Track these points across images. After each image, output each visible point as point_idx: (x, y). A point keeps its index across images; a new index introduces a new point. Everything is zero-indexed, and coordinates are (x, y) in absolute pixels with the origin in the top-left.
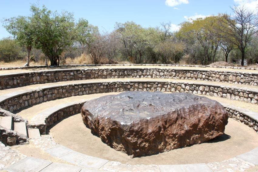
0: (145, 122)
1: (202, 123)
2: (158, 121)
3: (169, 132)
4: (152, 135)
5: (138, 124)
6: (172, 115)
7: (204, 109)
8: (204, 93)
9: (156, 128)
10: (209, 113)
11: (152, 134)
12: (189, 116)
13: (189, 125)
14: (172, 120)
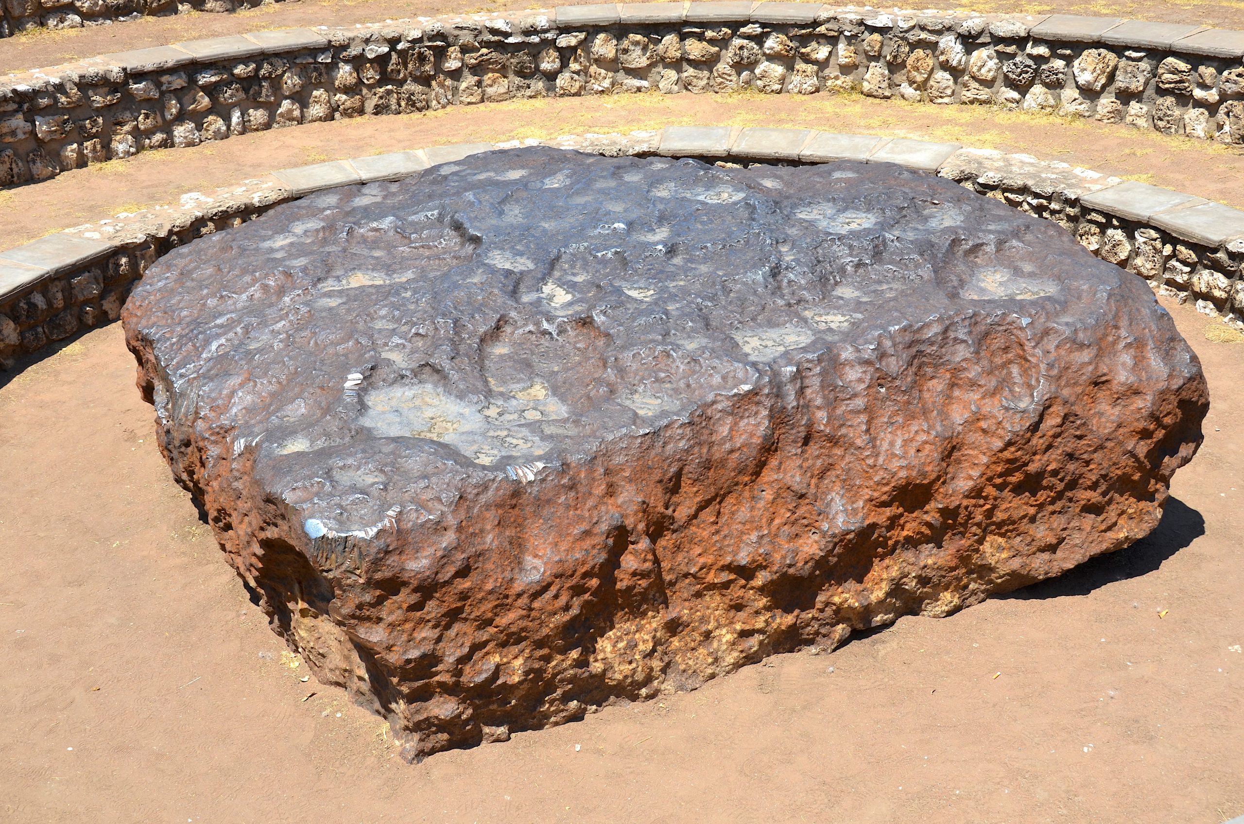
0: (498, 506)
1: (975, 473)
2: (610, 485)
3: (698, 550)
4: (556, 597)
5: (439, 527)
6: (729, 420)
7: (1006, 349)
8: (1107, 102)
9: (588, 543)
10: (1042, 390)
11: (553, 590)
12: (869, 422)
13: (867, 493)
14: (723, 462)
